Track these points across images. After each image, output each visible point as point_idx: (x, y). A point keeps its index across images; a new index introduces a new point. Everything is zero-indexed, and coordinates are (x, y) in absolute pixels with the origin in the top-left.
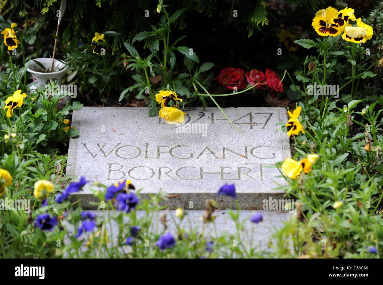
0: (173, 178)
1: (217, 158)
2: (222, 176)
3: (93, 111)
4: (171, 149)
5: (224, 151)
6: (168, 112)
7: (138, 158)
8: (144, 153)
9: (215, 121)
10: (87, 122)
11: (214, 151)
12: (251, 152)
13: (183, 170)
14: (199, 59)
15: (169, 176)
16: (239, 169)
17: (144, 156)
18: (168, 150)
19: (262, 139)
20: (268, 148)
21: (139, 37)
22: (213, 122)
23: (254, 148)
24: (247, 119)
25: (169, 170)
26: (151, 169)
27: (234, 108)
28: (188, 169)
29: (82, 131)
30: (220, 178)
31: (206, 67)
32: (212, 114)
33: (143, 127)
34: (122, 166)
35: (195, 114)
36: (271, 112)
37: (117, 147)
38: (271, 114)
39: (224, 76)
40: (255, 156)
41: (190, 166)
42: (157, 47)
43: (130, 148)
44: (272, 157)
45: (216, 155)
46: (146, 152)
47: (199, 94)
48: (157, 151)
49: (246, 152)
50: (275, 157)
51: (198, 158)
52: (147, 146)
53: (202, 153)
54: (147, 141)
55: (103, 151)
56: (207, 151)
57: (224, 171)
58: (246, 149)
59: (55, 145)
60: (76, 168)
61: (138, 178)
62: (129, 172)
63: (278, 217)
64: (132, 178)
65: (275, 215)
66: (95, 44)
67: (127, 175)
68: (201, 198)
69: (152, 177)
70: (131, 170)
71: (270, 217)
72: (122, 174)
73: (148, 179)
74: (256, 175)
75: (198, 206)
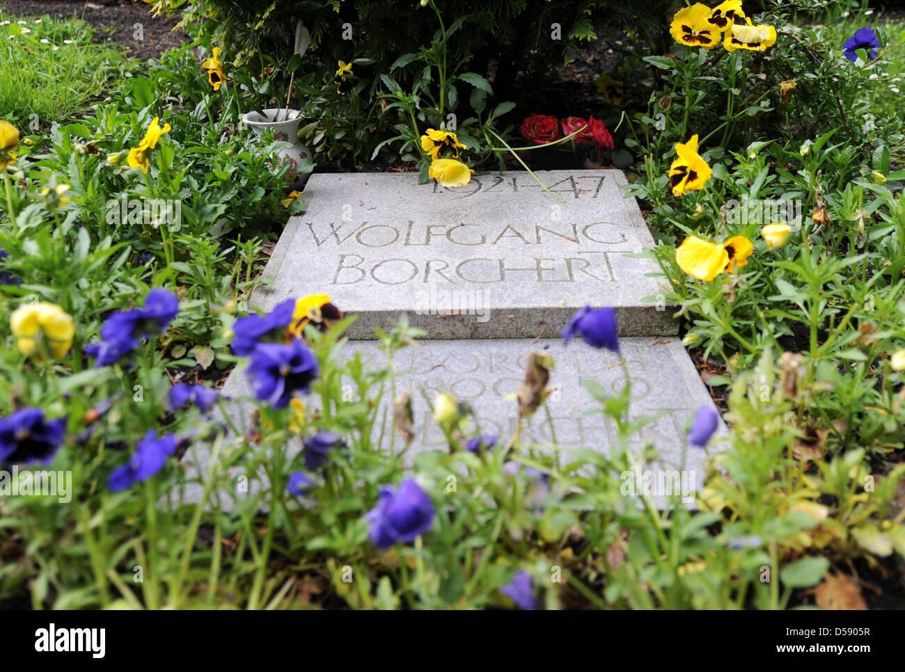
0: (450, 281)
1: (527, 243)
2: (539, 275)
3: (337, 179)
4: (450, 230)
5: (537, 231)
6: (443, 166)
7: (393, 245)
8: (405, 237)
9: (519, 188)
10: (326, 194)
11: (521, 232)
12: (584, 232)
13: (470, 264)
14: (492, 88)
15: (444, 276)
16: (568, 262)
17: (404, 242)
18: (444, 231)
19: (598, 212)
20: (610, 226)
21: (401, 63)
22: (516, 190)
23: (587, 227)
24: (568, 185)
25: (444, 265)
26: (413, 264)
27: (545, 172)
28: (478, 262)
29: (312, 206)
30: (537, 278)
31: (505, 108)
32: (514, 180)
33: (409, 198)
34: (363, 259)
35: (488, 180)
36: (602, 175)
37: (361, 229)
38: (603, 178)
39: (529, 125)
40: (592, 239)
41: (480, 257)
42: (427, 75)
43: (382, 230)
44: (621, 239)
45: (526, 238)
46: (408, 235)
47: (494, 149)
48: (425, 233)
49: (575, 232)
50: (626, 241)
51: (495, 243)
52: (410, 226)
53: (501, 235)
54: (411, 218)
55: (336, 235)
56: (509, 233)
57: (542, 265)
58: (574, 228)
60: (284, 264)
61: (386, 281)
62: (372, 271)
63: (654, 354)
64: (376, 279)
65: (647, 349)
66: (339, 79)
67: (368, 274)
68: (504, 319)
69: (412, 278)
70: (377, 266)
71: (638, 355)
72: (360, 272)
73: (405, 282)
74: (600, 271)
75: (498, 333)
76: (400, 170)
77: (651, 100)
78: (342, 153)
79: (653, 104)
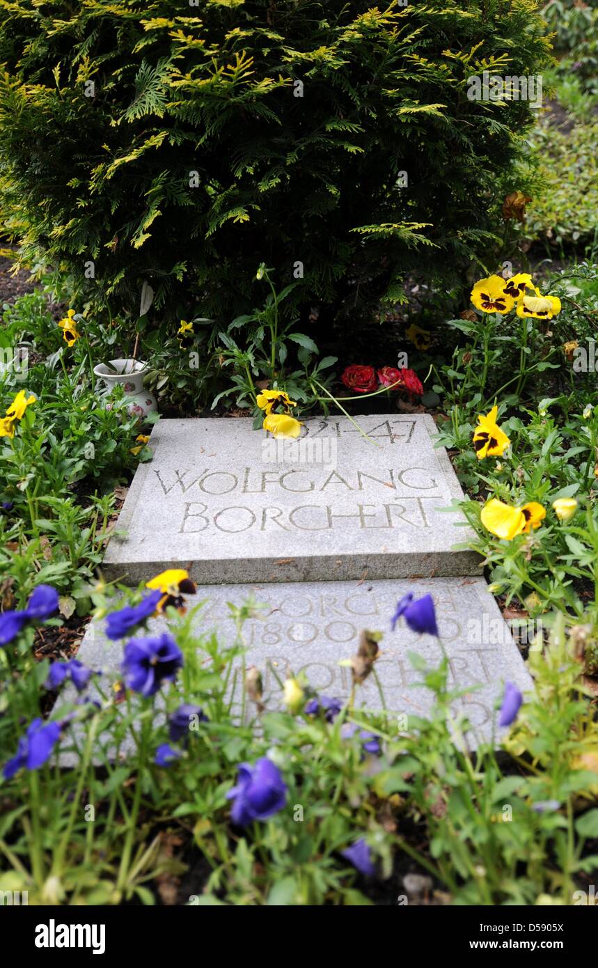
0: (285, 528)
1: (351, 489)
2: (362, 521)
3: (180, 424)
4: (283, 477)
5: (359, 477)
6: (276, 421)
7: (232, 492)
8: (242, 484)
9: (342, 433)
10: (170, 439)
11: (345, 478)
12: (400, 478)
13: (301, 511)
14: (318, 348)
15: (278, 524)
16: (387, 507)
17: (242, 489)
18: (277, 477)
19: (411, 458)
20: (422, 471)
21: (238, 323)
22: (339, 435)
23: (402, 472)
24: (384, 430)
25: (278, 512)
26: (251, 512)
27: (364, 416)
28: (308, 509)
29: (159, 452)
30: (360, 525)
31: (328, 362)
32: (337, 424)
33: (244, 444)
34: (206, 507)
35: (314, 425)
36: (414, 420)
37: (205, 475)
38: (414, 423)
39: (350, 374)
40: (406, 484)
41: (310, 503)
42: (261, 335)
43: (222, 477)
44: (432, 485)
45: (349, 483)
46: (246, 482)
47: (319, 398)
48: (261, 480)
49: (392, 477)
50: (436, 486)
51: (322, 489)
52: (247, 472)
53: (328, 482)
54: (248, 465)
55: (182, 483)
56: (334, 478)
57: (365, 512)
58: (391, 473)
59: (121, 473)
60: (135, 513)
61: (228, 529)
62: (215, 518)
63: (463, 594)
64: (219, 528)
65: (456, 589)
66: (181, 336)
67: (212, 522)
68: (332, 564)
69: (250, 526)
70: (219, 514)
71: (449, 595)
72: (204, 521)
73: (245, 529)
74: (414, 517)
75: (327, 576)
76: (235, 415)
77: (455, 354)
78: (183, 397)
79: (456, 357)
